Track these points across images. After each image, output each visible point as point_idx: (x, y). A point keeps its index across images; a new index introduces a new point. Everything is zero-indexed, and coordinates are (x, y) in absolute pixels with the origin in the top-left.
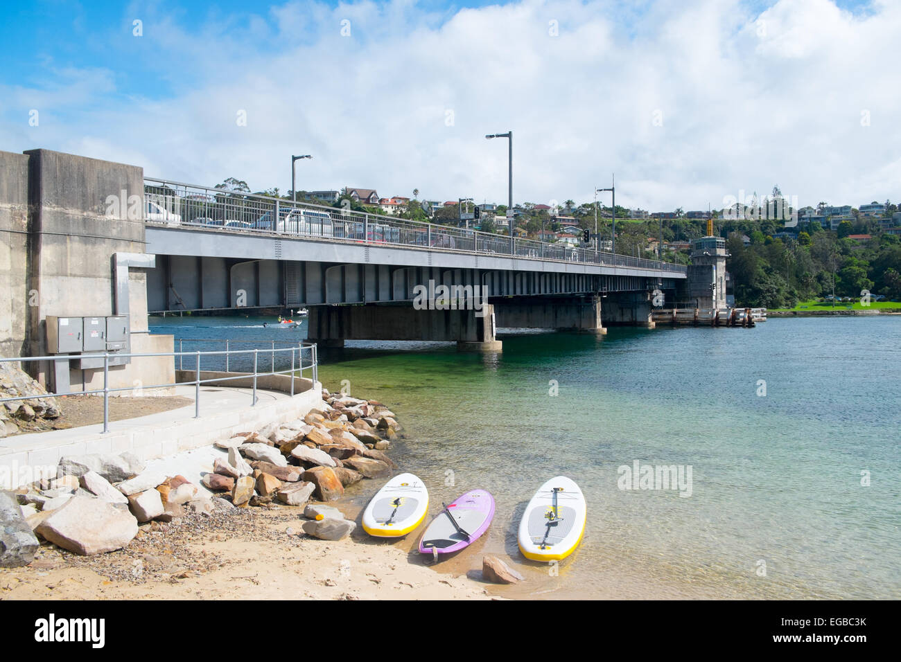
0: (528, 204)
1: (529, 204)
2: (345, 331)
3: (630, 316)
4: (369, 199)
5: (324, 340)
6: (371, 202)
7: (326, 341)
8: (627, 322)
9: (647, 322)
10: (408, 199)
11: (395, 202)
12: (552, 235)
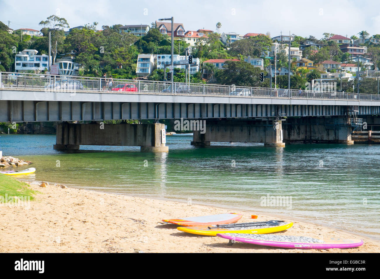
0: (326, 35)
1: (328, 34)
2: (78, 140)
3: (334, 136)
4: (176, 32)
5: (66, 145)
6: (178, 34)
7: (66, 146)
8: (331, 141)
9: (346, 140)
10: (212, 31)
11: (197, 35)
12: (337, 65)
